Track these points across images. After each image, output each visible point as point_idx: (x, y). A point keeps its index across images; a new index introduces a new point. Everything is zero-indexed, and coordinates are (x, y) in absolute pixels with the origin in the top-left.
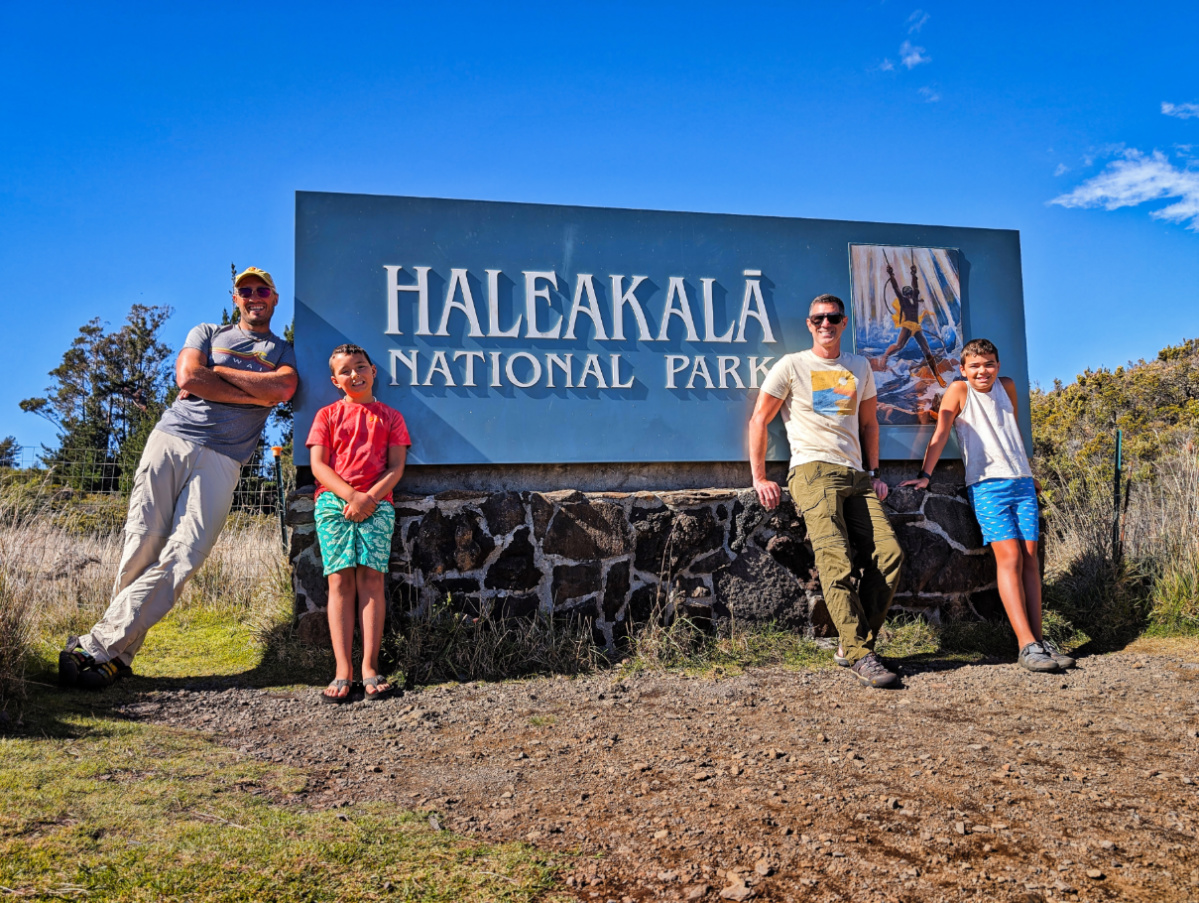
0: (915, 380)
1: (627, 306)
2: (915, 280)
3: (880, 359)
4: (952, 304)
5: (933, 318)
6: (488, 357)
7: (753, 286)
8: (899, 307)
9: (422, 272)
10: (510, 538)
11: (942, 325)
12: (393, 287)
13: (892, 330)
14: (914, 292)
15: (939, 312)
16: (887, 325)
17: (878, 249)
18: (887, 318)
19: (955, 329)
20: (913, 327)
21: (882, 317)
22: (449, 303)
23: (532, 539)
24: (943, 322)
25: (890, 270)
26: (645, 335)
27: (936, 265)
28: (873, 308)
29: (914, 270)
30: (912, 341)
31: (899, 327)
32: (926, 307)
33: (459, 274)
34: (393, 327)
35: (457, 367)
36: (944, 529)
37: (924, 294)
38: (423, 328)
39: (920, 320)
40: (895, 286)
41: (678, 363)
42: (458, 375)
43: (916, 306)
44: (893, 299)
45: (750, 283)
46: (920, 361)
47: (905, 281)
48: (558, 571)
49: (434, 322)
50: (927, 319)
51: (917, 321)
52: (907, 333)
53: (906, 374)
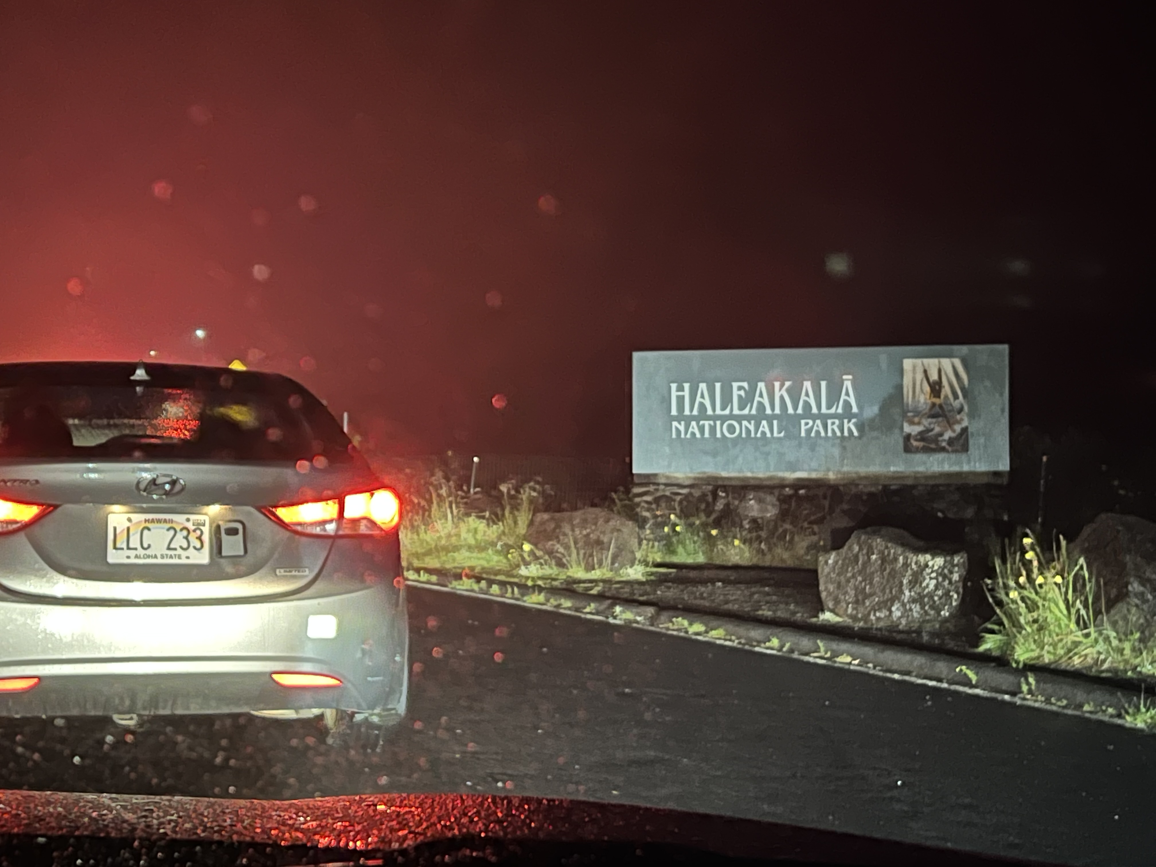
0: (937, 429)
1: (782, 398)
2: (940, 376)
3: (916, 420)
4: (963, 389)
5: (950, 396)
6: (715, 424)
7: (848, 384)
8: (930, 391)
9: (687, 386)
11: (955, 399)
12: (674, 394)
14: (939, 383)
15: (954, 393)
16: (922, 400)
17: (919, 361)
19: (963, 401)
20: (937, 401)
21: (919, 397)
22: (698, 399)
24: (956, 397)
25: (925, 372)
26: (791, 411)
27: (954, 367)
28: (914, 392)
29: (940, 371)
30: (937, 409)
31: (929, 402)
32: (946, 390)
33: (703, 386)
34: (674, 412)
35: (702, 429)
37: (945, 383)
38: (687, 412)
39: (942, 397)
40: (928, 380)
41: (807, 424)
42: (702, 432)
43: (940, 390)
44: (927, 388)
45: (846, 383)
49: (691, 409)
50: (946, 397)
51: (940, 398)
52: (934, 405)
53: (932, 426)
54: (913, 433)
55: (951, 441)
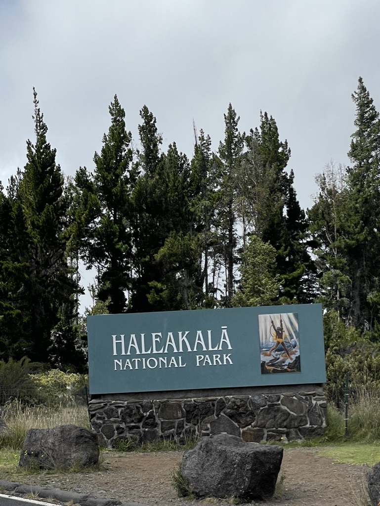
0: (281, 358)
1: (183, 341)
2: (281, 324)
3: (268, 352)
4: (295, 332)
5: (288, 337)
6: (142, 360)
7: (225, 331)
8: (276, 334)
10: (148, 413)
11: (291, 339)
13: (273, 342)
14: (281, 329)
15: (290, 335)
16: (271, 341)
18: (271, 338)
19: (296, 340)
20: (281, 340)
21: (269, 338)
22: (130, 345)
23: (154, 414)
24: (292, 338)
25: (272, 322)
26: (190, 350)
27: (289, 318)
28: (266, 335)
29: (281, 321)
30: (280, 345)
31: (275, 341)
32: (286, 333)
33: (133, 336)
34: (115, 354)
36: (288, 408)
37: (285, 329)
38: (123, 353)
39: (283, 338)
40: (274, 327)
41: (200, 358)
43: (282, 334)
44: (274, 332)
45: (223, 331)
46: (283, 352)
47: (278, 325)
48: (162, 422)
49: (126, 352)
50: (286, 338)
51: (282, 338)
52: (278, 343)
53: (278, 356)
54: (267, 362)
55: (289, 366)
